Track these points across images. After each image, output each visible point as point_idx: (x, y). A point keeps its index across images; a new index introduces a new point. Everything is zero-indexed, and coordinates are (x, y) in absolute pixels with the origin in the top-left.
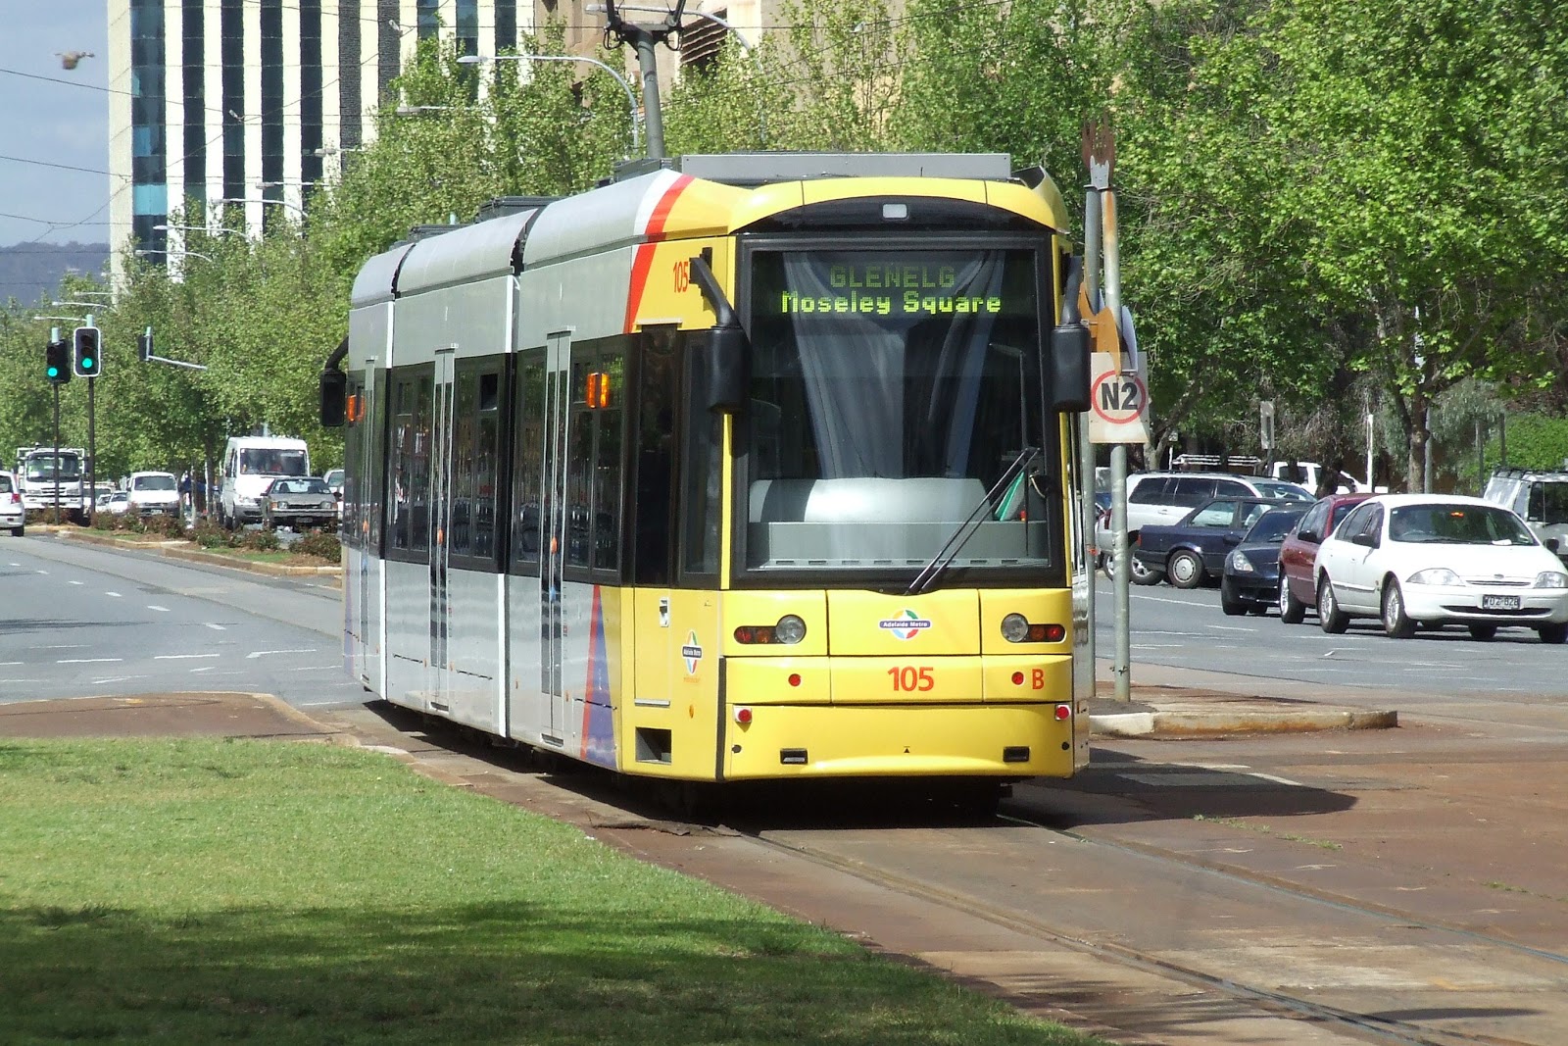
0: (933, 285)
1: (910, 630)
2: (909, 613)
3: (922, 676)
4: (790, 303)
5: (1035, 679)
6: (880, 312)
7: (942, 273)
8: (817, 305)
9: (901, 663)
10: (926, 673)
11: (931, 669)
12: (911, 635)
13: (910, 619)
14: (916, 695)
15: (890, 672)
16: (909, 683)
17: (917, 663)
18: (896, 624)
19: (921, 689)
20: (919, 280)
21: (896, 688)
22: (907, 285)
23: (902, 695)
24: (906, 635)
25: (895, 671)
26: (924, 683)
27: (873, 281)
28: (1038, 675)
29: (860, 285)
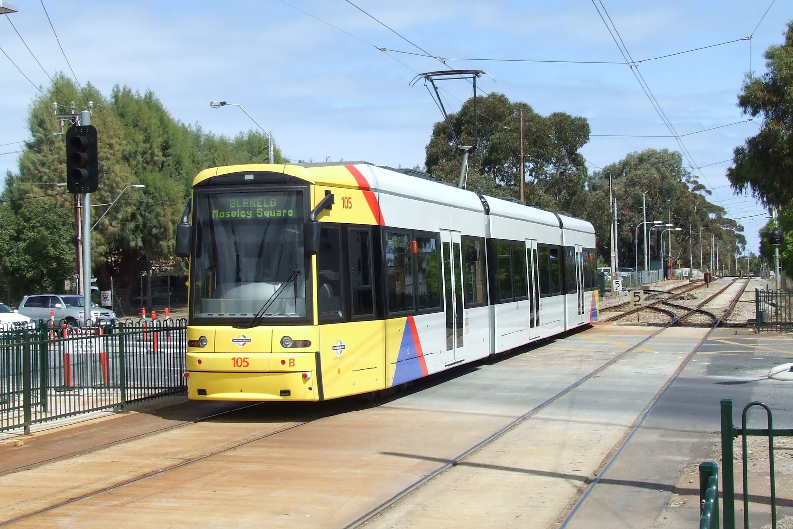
0: (268, 206)
1: (243, 342)
2: (243, 336)
3: (245, 362)
4: (215, 214)
5: (290, 363)
6: (248, 217)
7: (271, 201)
8: (225, 215)
9: (237, 356)
10: (246, 360)
11: (248, 358)
12: (243, 345)
13: (243, 338)
14: (242, 369)
15: (232, 359)
16: (239, 364)
17: (243, 356)
18: (238, 340)
19: (244, 366)
20: (262, 204)
21: (235, 366)
22: (258, 206)
23: (237, 369)
24: (242, 345)
25: (234, 359)
26: (245, 364)
27: (246, 205)
28: (292, 361)
29: (241, 206)
